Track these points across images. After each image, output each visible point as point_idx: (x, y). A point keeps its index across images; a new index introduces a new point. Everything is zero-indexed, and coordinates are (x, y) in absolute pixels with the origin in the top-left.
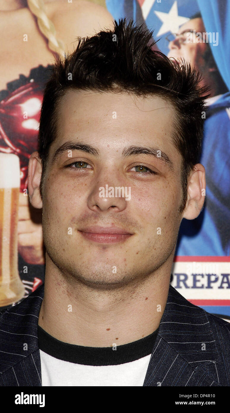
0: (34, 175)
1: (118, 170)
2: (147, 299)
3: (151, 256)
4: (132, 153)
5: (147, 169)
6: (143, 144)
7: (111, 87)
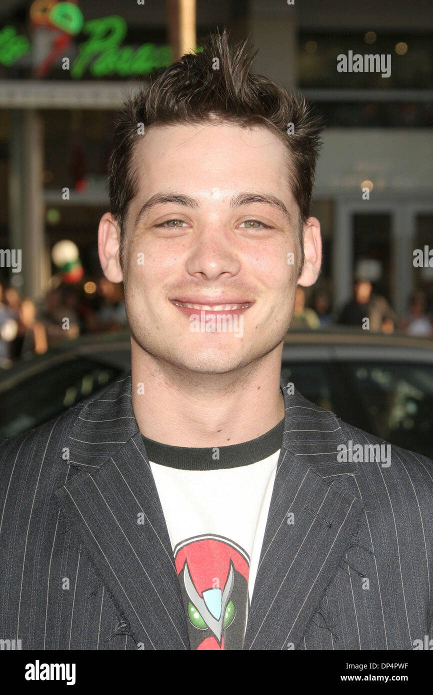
0: (106, 243)
1: (225, 226)
2: (259, 388)
3: (270, 330)
4: (242, 202)
5: (260, 223)
6: (255, 190)
7: (208, 119)
